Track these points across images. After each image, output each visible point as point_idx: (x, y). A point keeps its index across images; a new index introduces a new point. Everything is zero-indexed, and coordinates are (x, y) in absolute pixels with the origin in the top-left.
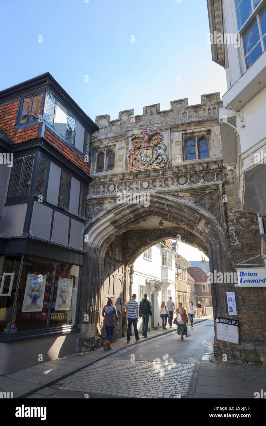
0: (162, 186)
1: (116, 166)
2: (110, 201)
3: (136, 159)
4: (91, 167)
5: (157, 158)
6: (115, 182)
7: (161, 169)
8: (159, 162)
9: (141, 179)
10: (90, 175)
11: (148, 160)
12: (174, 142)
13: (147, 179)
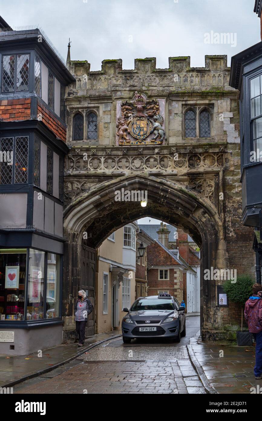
0: (157, 167)
1: (101, 136)
2: (94, 179)
3: (126, 130)
4: (67, 133)
5: (152, 133)
6: (100, 157)
7: (157, 147)
8: (155, 137)
9: (133, 156)
10: (67, 144)
11: (141, 134)
12: (173, 114)
13: (140, 156)
